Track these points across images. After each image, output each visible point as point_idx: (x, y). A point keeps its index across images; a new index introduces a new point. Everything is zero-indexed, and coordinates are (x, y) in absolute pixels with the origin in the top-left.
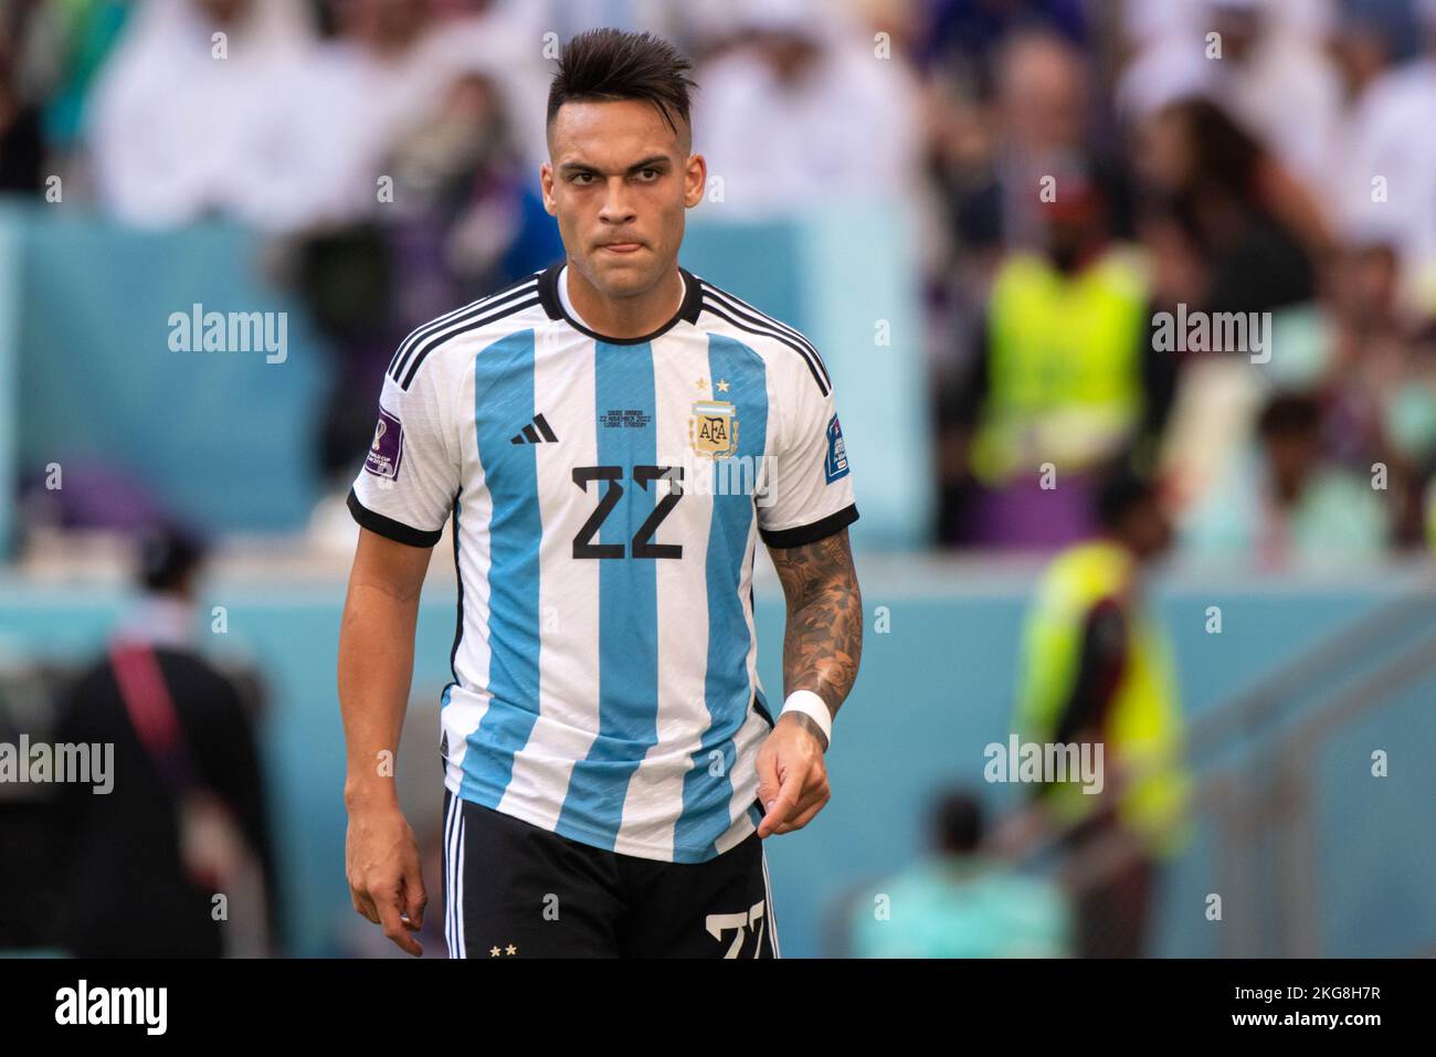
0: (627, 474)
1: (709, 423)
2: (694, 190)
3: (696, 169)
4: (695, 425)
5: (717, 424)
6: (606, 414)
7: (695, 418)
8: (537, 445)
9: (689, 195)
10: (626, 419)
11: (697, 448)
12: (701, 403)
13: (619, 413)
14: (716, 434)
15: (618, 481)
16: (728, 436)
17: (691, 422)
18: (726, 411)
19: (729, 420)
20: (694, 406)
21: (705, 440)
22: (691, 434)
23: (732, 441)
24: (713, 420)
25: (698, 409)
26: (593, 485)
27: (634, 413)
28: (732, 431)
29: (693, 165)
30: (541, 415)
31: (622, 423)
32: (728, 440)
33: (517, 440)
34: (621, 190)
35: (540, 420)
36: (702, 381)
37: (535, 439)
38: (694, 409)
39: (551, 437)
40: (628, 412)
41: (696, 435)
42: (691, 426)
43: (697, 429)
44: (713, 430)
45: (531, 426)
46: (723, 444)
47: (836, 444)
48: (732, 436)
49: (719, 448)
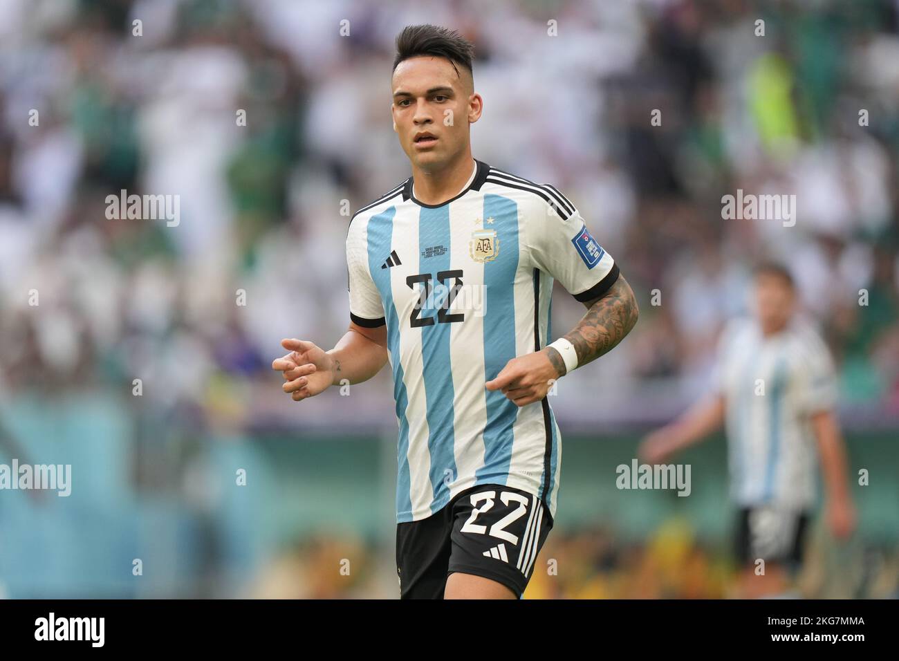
0: (435, 276)
1: (481, 242)
2: (475, 113)
3: (477, 102)
4: (473, 245)
5: (486, 242)
6: (425, 251)
7: (473, 241)
8: (391, 268)
9: (471, 115)
10: (434, 251)
11: (475, 257)
12: (477, 232)
13: (431, 249)
14: (485, 247)
15: (430, 282)
16: (492, 247)
17: (471, 243)
18: (491, 234)
19: (493, 239)
20: (473, 234)
21: (479, 251)
22: (471, 250)
23: (495, 251)
24: (484, 240)
25: (476, 235)
26: (417, 286)
27: (439, 247)
28: (495, 245)
29: (474, 99)
30: (394, 251)
31: (433, 254)
32: (493, 250)
33: (384, 267)
34: (424, 105)
35: (394, 254)
37: (391, 265)
38: (472, 236)
39: (398, 262)
40: (436, 248)
41: (474, 250)
42: (471, 246)
43: (474, 247)
44: (483, 246)
45: (389, 258)
46: (490, 253)
47: (587, 246)
48: (495, 249)
49: (487, 255)
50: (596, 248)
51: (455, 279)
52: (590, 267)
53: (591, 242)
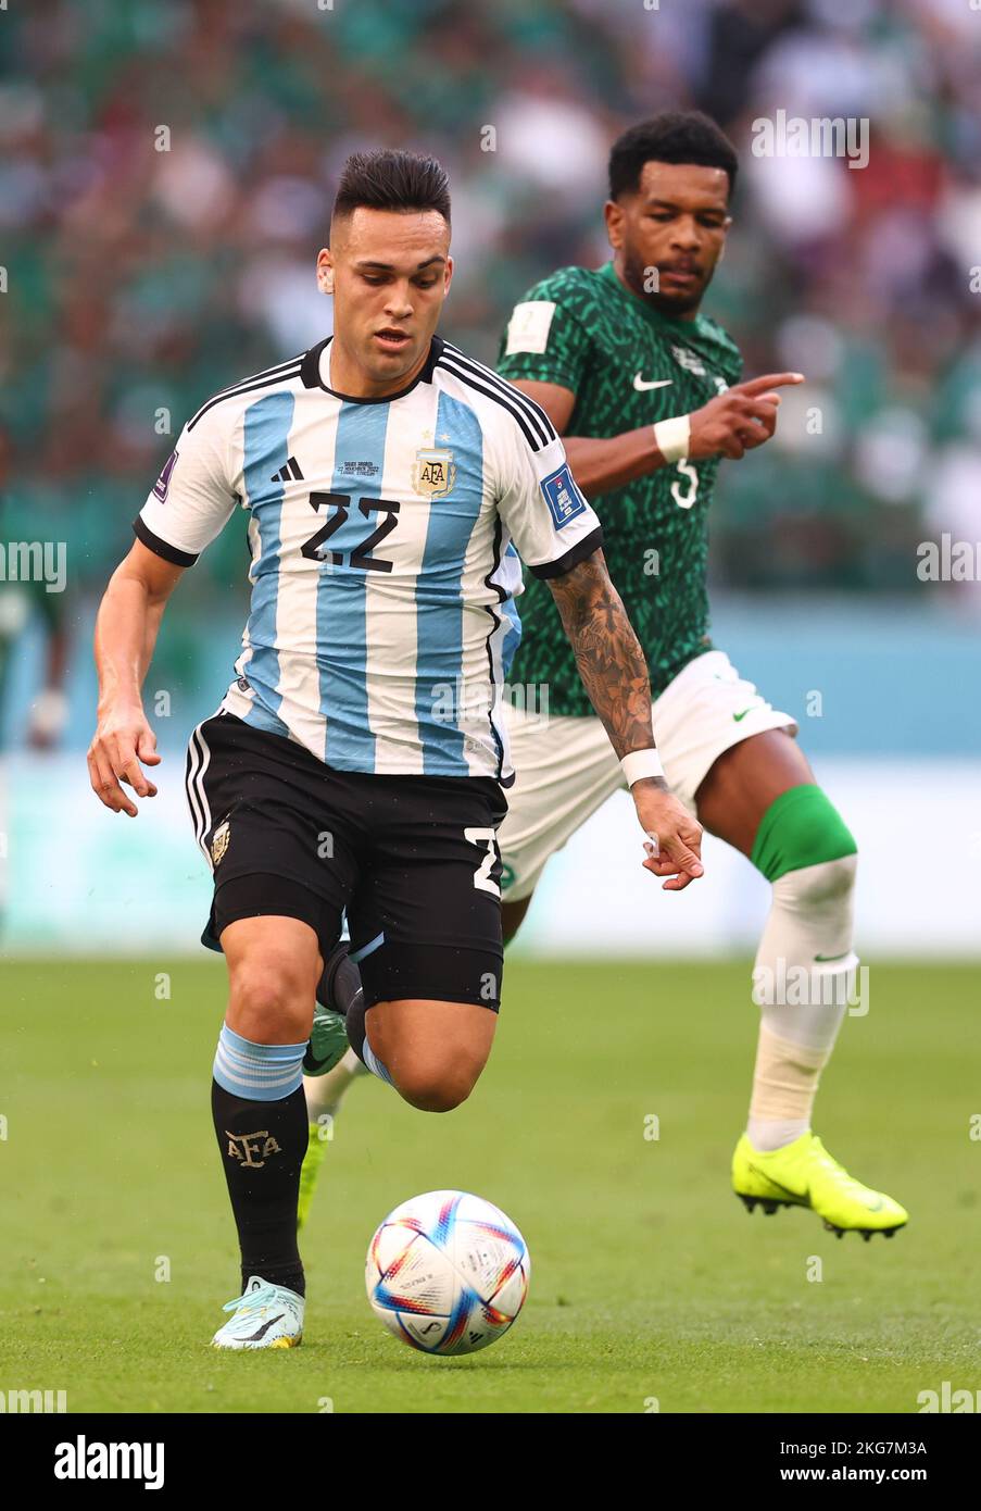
0: (354, 503)
1: (430, 468)
4: (418, 470)
5: (437, 468)
6: (343, 465)
7: (418, 463)
8: (287, 481)
10: (358, 468)
11: (418, 488)
12: (425, 451)
13: (353, 464)
14: (434, 476)
15: (346, 509)
16: (445, 477)
17: (414, 466)
18: (445, 458)
19: (446, 465)
20: (418, 453)
21: (425, 480)
22: (413, 477)
23: (448, 483)
24: (433, 465)
25: (422, 456)
26: (324, 506)
27: (366, 464)
28: (449, 473)
30: (293, 459)
31: (358, 472)
32: (444, 482)
33: (275, 479)
35: (293, 462)
36: (427, 432)
37: (286, 477)
38: (418, 455)
39: (299, 476)
40: (361, 464)
41: (417, 477)
42: (414, 470)
43: (419, 474)
44: (432, 473)
45: (285, 467)
46: (441, 485)
47: (559, 496)
48: (448, 479)
49: (437, 488)
50: (570, 502)
51: (386, 513)
52: (558, 527)
53: (564, 492)
